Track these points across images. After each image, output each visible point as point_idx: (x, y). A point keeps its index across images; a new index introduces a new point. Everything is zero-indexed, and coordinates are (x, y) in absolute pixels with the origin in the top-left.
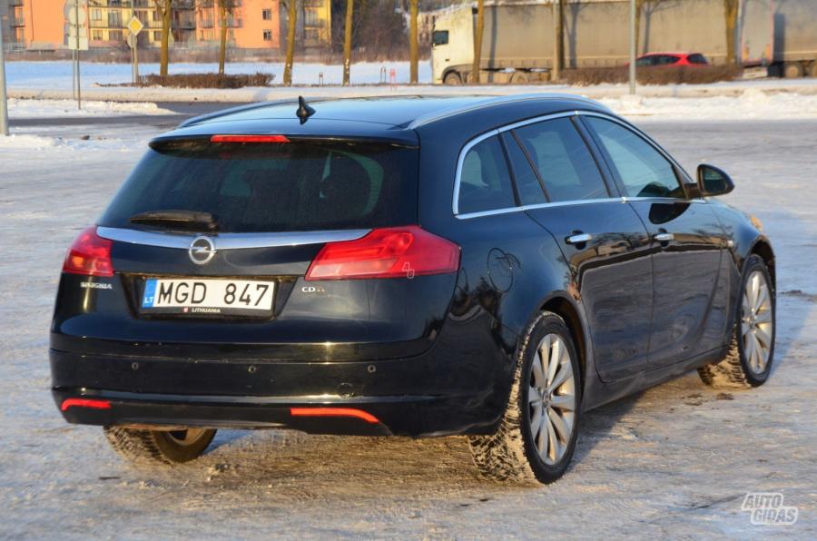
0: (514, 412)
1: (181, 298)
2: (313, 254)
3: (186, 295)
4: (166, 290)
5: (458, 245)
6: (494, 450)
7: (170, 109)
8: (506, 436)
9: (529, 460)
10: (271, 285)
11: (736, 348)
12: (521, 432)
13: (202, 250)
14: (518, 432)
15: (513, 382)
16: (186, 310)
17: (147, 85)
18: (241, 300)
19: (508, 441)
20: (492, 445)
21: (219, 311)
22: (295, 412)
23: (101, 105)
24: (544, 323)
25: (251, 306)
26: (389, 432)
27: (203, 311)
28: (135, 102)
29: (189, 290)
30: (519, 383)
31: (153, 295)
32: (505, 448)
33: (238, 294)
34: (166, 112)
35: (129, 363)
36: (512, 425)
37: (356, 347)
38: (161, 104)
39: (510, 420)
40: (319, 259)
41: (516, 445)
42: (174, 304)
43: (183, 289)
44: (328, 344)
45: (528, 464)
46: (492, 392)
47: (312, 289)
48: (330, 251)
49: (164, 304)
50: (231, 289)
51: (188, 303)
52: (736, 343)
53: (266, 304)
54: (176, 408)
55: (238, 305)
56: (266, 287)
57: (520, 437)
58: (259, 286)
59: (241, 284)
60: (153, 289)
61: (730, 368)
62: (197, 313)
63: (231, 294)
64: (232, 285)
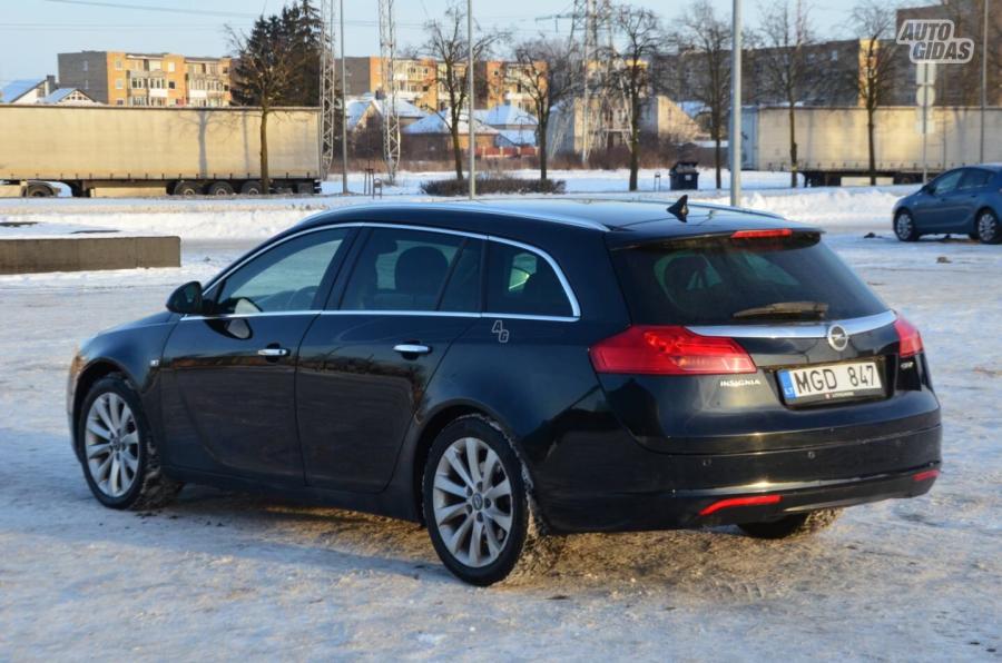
1: (819, 386)
3: (820, 382)
4: (802, 379)
10: (874, 365)
16: (827, 397)
18: (862, 382)
21: (851, 394)
25: (870, 386)
27: (842, 395)
29: (821, 377)
31: (791, 386)
33: (858, 376)
35: (806, 453)
42: (815, 392)
43: (816, 377)
49: (805, 393)
50: (852, 372)
51: (826, 390)
53: (877, 383)
54: (845, 489)
55: (862, 386)
56: (871, 367)
59: (856, 367)
60: (788, 379)
62: (837, 399)
63: (853, 376)
64: (850, 368)
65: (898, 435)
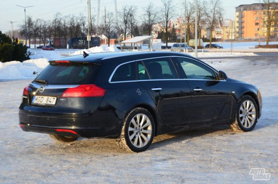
0: (123, 133)
2: (64, 90)
4: (36, 99)
5: (105, 89)
6: (120, 143)
7: (257, 54)
8: (122, 139)
9: (128, 146)
10: (56, 98)
11: (237, 121)
12: (125, 139)
13: (42, 89)
14: (124, 138)
15: (123, 125)
16: (39, 104)
17: (258, 48)
18: (49, 102)
19: (122, 140)
20: (119, 142)
21: (44, 104)
22: (58, 130)
23: (239, 53)
24: (137, 111)
25: (51, 103)
26: (80, 136)
27: (42, 104)
28: (248, 52)
30: (125, 126)
31: (34, 100)
32: (122, 142)
33: (49, 100)
34: (256, 55)
36: (122, 136)
37: (78, 114)
38: (255, 53)
39: (122, 135)
40: (66, 92)
41: (124, 142)
42: (37, 102)
43: (39, 99)
44: (74, 114)
45: (128, 147)
46: (115, 128)
47: (63, 100)
48: (69, 90)
50: (48, 99)
51: (39, 102)
52: (236, 119)
53: (54, 103)
55: (49, 103)
56: (55, 98)
57: (125, 140)
58: (53, 98)
59: (50, 97)
60: (34, 98)
61: (236, 126)
62: (41, 105)
63: (48, 100)
64: (48, 98)
65: (49, 117)
